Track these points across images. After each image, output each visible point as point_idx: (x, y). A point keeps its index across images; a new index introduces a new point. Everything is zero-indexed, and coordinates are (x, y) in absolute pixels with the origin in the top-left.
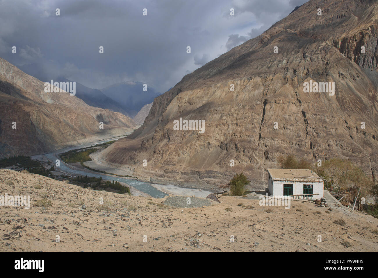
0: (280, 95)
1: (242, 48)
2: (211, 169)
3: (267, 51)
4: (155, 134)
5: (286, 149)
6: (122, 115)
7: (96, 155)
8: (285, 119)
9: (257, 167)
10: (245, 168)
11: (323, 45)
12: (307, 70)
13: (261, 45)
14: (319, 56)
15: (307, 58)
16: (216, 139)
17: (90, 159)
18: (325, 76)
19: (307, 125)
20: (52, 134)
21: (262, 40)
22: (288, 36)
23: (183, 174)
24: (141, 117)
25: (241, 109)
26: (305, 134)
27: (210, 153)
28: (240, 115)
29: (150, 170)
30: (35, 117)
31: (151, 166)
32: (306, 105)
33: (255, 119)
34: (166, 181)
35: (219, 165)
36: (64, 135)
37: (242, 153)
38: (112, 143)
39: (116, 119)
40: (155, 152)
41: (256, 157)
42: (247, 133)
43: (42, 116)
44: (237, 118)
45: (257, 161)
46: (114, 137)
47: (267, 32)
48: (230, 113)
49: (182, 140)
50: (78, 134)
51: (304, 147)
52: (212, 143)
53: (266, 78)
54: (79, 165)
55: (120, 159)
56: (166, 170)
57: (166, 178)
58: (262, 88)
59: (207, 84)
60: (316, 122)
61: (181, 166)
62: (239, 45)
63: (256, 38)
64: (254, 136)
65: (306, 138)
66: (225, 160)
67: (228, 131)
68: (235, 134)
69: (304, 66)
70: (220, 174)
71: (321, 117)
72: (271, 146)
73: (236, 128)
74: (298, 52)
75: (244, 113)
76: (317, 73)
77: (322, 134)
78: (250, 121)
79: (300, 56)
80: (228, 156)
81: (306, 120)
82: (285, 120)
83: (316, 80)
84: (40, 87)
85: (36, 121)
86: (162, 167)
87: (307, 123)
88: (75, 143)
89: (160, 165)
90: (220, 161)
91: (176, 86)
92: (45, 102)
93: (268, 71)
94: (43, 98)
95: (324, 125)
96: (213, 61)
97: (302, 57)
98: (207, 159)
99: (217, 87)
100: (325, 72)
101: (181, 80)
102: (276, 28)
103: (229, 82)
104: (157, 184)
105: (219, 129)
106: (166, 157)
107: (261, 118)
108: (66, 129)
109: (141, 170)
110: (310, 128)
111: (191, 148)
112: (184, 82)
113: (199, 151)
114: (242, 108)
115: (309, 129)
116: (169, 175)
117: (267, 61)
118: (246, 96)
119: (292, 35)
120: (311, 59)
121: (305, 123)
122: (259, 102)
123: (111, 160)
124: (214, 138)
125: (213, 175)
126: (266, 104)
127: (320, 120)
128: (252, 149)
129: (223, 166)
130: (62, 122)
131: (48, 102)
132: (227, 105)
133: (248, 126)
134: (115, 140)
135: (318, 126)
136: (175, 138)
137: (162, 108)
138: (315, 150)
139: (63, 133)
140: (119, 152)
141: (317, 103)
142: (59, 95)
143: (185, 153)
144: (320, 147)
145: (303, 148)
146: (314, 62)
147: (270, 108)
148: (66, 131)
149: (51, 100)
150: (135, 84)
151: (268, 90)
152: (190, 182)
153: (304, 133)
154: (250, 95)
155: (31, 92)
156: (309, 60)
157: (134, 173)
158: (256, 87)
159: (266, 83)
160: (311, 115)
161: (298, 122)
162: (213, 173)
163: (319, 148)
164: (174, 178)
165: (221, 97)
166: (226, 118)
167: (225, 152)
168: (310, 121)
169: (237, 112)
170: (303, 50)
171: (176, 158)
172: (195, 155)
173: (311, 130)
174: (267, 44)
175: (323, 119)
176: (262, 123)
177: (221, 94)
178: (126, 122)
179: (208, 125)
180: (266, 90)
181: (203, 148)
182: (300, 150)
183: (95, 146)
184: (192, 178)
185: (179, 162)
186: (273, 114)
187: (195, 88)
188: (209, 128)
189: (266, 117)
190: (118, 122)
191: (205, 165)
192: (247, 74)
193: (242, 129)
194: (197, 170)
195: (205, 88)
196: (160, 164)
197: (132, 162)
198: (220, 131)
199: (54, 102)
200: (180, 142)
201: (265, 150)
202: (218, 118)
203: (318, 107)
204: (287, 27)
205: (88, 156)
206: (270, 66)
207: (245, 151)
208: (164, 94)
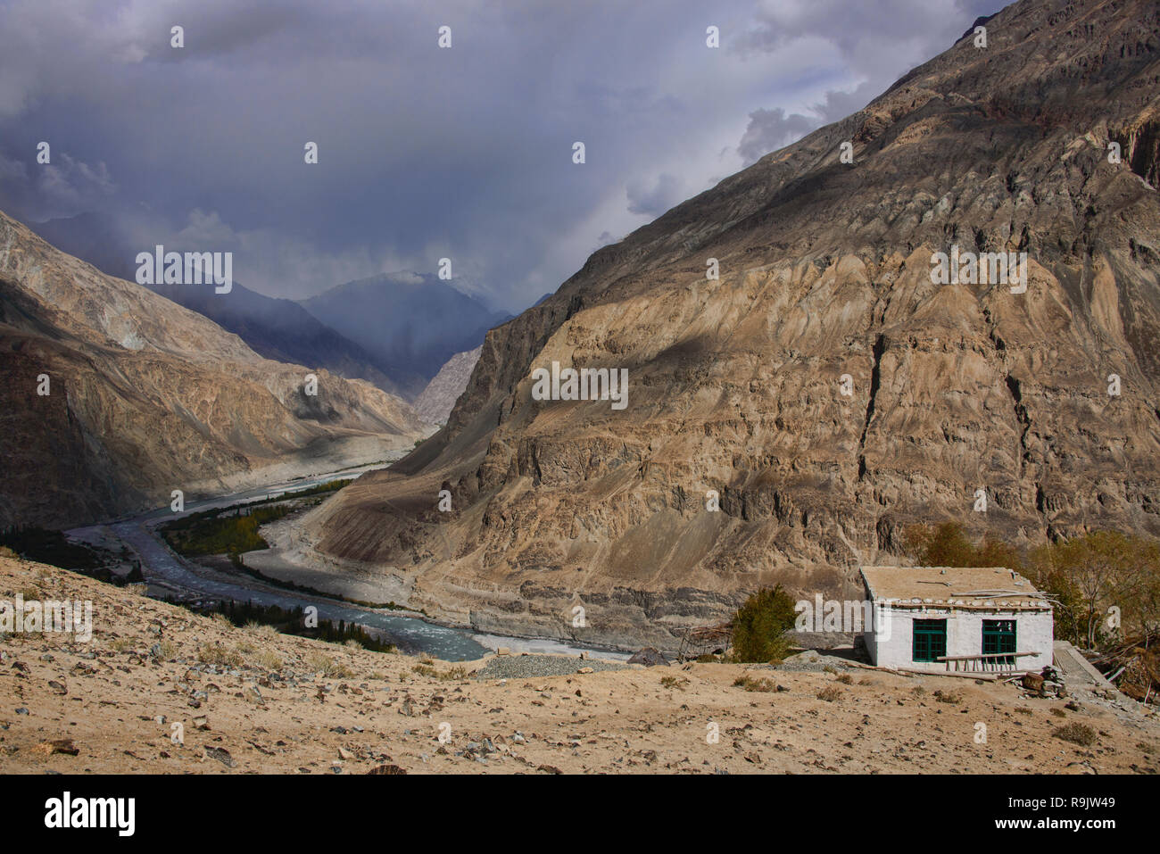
0: (930, 320)
1: (795, 157)
2: (687, 585)
3: (882, 166)
4: (490, 458)
5: (951, 510)
6: (375, 389)
7: (284, 530)
8: (950, 405)
9: (852, 577)
10: (809, 579)
11: (1073, 149)
12: (1023, 234)
13: (862, 146)
14: (1063, 185)
15: (1020, 191)
16: (705, 478)
17: (263, 545)
18: (1085, 255)
19: (1025, 425)
20: (137, 455)
21: (864, 130)
22: (953, 117)
23: (586, 601)
24: (440, 396)
25: (794, 369)
26: (1018, 458)
27: (683, 528)
28: (792, 391)
29: (471, 584)
30: (82, 397)
31: (474, 573)
32: (1022, 357)
33: (844, 404)
34: (526, 624)
35: (716, 570)
36: (176, 457)
37: (799, 527)
38: (338, 489)
39: (353, 405)
40: (487, 521)
41: (848, 542)
42: (815, 456)
43: (106, 392)
44: (782, 401)
45: (851, 554)
46: (347, 469)
47: (881, 103)
48: (755, 383)
49: (584, 478)
50: (222, 457)
51: (1016, 504)
52: (692, 488)
53: (882, 260)
54: (224, 563)
55: (365, 546)
56: (528, 587)
57: (526, 614)
58: (869, 294)
59: (674, 281)
60: (1055, 416)
61: (581, 572)
62: (786, 145)
63: (842, 123)
64: (842, 466)
65: (1023, 474)
66: (738, 551)
67: (747, 448)
68: (772, 457)
69: (1013, 221)
70: (720, 601)
71: (1073, 399)
72: (900, 499)
73: (776, 437)
74: (990, 171)
75: (807, 383)
76: (1056, 243)
77: (1079, 458)
78: (826, 413)
79: (997, 183)
80: (748, 536)
81: (1023, 408)
82: (951, 407)
83: (1056, 268)
84: (101, 294)
85: (85, 410)
86: (511, 575)
87: (1027, 420)
88: (212, 486)
89: (505, 568)
90: (721, 556)
91: (564, 286)
92: (118, 346)
93: (887, 237)
94: (109, 333)
95: (1084, 426)
96: (693, 199)
97: (1005, 188)
98: (674, 549)
99: (710, 292)
100: (1085, 242)
101: (580, 267)
102: (912, 88)
103: (750, 275)
104: (492, 634)
105: (717, 440)
106: (526, 539)
107: (866, 402)
108: (182, 439)
109: (439, 583)
110: (1035, 437)
111: (615, 508)
112: (592, 276)
113: (644, 519)
114: (797, 368)
115: (1031, 440)
116: (538, 603)
117: (883, 203)
118: (811, 324)
119: (967, 113)
120: (1033, 196)
121: (1019, 419)
122: (857, 346)
123: (333, 547)
124: (700, 474)
125: (695, 604)
126: (883, 352)
127: (1070, 407)
128: (832, 513)
129: (731, 571)
130: (171, 414)
131: (125, 346)
132: (747, 356)
133: (818, 431)
134: (349, 477)
135: (1064, 431)
136: (561, 473)
137: (515, 365)
138: (1053, 515)
139: (172, 453)
140: (362, 520)
141: (1058, 348)
142: (164, 320)
143: (596, 527)
144: (1072, 505)
145: (1014, 509)
146: (1044, 207)
147: (898, 367)
148: (182, 446)
149: (136, 339)
150: (420, 280)
151: (888, 301)
152: (613, 630)
153: (1017, 455)
154: (827, 320)
155: (73, 310)
156: (1028, 198)
157: (415, 595)
158: (845, 290)
159: (882, 276)
160: (1041, 393)
161: (993, 415)
162: (695, 599)
163: (1069, 509)
164: (555, 615)
165: (723, 326)
166: (741, 400)
167: (737, 522)
168: (1036, 413)
169: (780, 379)
170: (1007, 165)
171: (564, 544)
172: (629, 535)
173: (1040, 443)
174: (883, 142)
175: (1080, 404)
176: (868, 418)
177: (725, 317)
178: (389, 414)
179: (678, 427)
180: (882, 304)
181: (659, 508)
182: (1003, 516)
183: (279, 499)
184: (621, 616)
185: (574, 557)
186: (908, 386)
187: (633, 296)
188: (681, 436)
189: (884, 398)
190: (360, 415)
191: (665, 570)
192: (813, 247)
193: (799, 441)
194: (637, 587)
195: (667, 295)
196: (505, 562)
197: (407, 555)
198: (722, 448)
199: (146, 345)
200: (578, 488)
201: (881, 514)
202: (714, 401)
203: (1063, 364)
204: (950, 86)
205: (256, 534)
206: (895, 220)
207: (809, 521)
208: (521, 316)
